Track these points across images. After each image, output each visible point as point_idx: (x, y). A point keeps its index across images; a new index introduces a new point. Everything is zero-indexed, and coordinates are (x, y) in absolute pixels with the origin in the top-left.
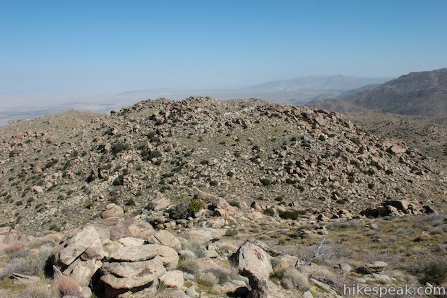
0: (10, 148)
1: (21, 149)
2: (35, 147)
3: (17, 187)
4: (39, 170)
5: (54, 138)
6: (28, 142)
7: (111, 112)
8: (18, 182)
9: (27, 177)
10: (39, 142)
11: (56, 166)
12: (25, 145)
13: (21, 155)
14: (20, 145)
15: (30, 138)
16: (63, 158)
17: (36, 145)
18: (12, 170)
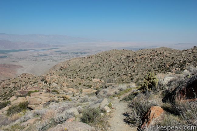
0: (150, 57)
1: (155, 58)
2: (160, 58)
3: (158, 72)
4: (168, 66)
5: (168, 55)
6: (157, 55)
7: (194, 47)
8: (159, 70)
9: (162, 68)
10: (162, 56)
11: (176, 65)
12: (156, 56)
13: (155, 60)
14: (154, 56)
15: (158, 54)
16: (179, 63)
17: (161, 57)
18: (151, 65)
